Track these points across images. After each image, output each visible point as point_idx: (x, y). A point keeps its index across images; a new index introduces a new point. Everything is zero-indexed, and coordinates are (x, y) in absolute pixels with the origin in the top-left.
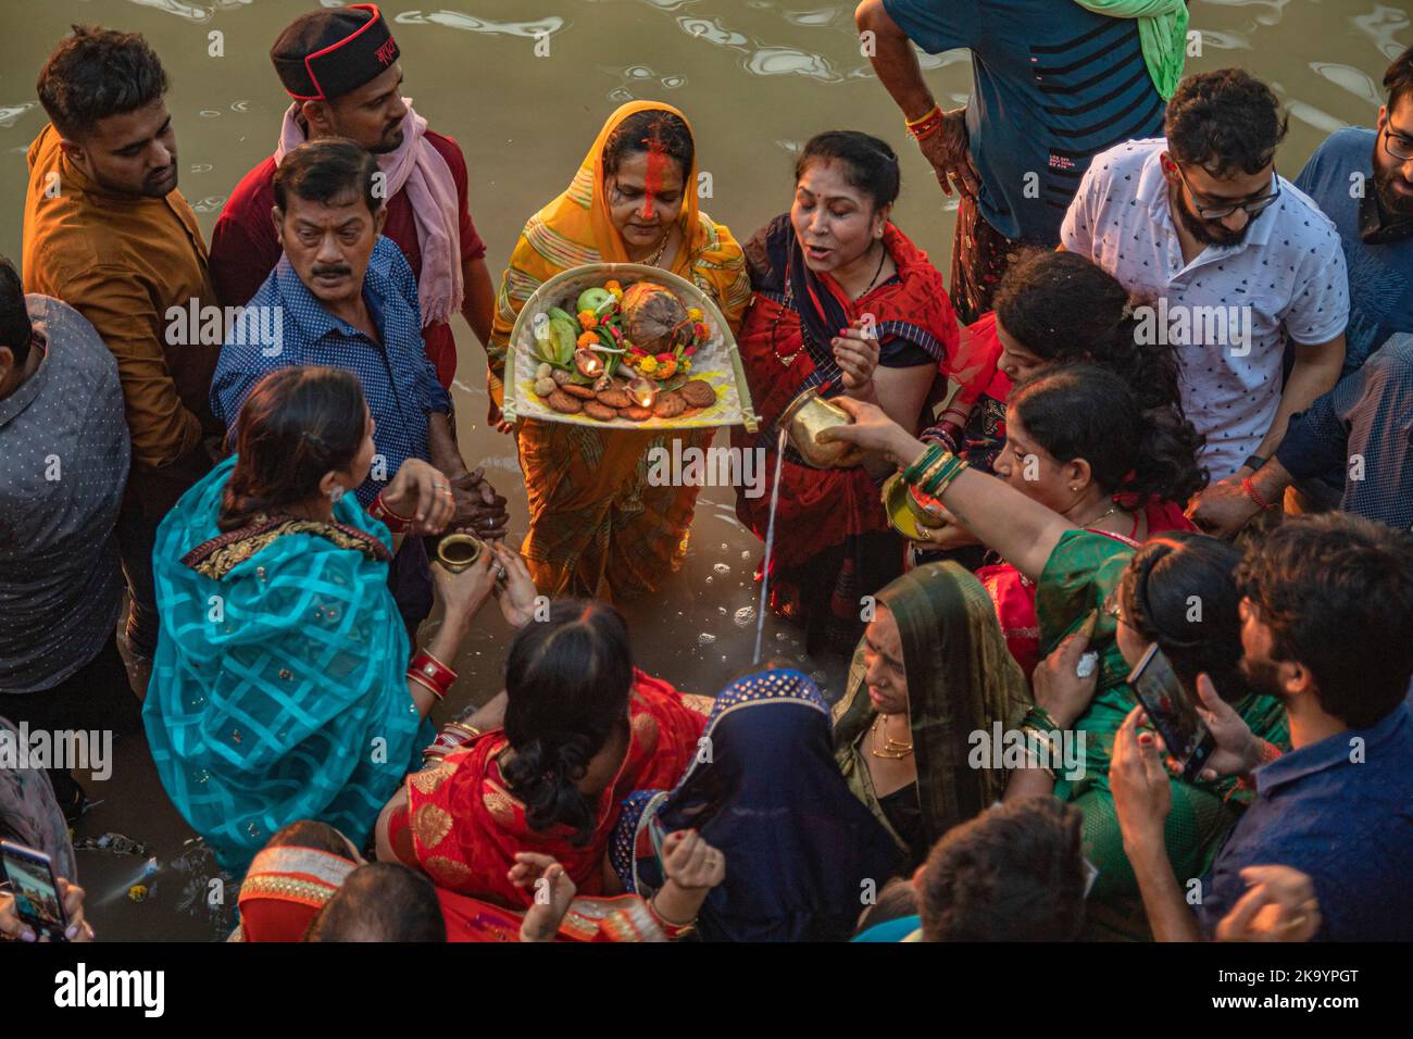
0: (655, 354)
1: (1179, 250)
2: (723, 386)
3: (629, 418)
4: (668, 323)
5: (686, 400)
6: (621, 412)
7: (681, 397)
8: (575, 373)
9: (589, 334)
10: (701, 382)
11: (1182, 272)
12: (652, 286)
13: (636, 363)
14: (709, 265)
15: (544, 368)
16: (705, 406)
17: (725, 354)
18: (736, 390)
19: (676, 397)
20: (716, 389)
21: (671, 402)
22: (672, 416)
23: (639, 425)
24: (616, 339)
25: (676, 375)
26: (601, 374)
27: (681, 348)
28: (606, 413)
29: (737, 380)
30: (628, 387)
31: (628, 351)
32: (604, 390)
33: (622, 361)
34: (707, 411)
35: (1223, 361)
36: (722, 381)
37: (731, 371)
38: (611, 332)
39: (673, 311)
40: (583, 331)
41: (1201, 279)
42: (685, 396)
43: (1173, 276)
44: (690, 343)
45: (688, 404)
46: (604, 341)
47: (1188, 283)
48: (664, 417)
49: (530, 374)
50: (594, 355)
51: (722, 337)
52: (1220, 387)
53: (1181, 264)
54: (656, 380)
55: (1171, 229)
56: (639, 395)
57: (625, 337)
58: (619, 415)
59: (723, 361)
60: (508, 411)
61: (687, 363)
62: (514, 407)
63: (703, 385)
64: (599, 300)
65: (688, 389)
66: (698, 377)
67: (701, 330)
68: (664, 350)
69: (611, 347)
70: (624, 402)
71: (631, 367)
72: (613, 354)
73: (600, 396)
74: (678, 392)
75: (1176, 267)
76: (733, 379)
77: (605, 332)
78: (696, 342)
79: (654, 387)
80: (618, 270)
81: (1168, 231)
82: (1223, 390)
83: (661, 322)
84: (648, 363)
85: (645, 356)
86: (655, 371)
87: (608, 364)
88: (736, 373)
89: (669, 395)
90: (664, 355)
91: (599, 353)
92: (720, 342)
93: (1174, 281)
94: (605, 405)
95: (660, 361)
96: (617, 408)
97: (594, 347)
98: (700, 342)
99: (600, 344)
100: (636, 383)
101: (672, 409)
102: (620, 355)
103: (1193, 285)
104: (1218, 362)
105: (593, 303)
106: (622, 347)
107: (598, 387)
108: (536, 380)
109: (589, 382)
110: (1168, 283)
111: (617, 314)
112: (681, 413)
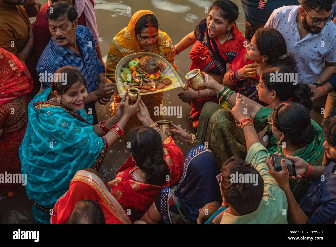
0: (153, 74)
1: (299, 36)
2: (172, 78)
3: (151, 91)
4: (155, 65)
5: (164, 84)
6: (149, 90)
7: (163, 83)
8: (134, 82)
9: (135, 72)
10: (166, 78)
11: (300, 42)
12: (147, 57)
13: (149, 77)
14: (163, 48)
15: (125, 83)
16: (170, 84)
17: (170, 70)
18: (176, 78)
19: (161, 83)
20: (171, 79)
21: (161, 85)
22: (162, 88)
23: (155, 92)
24: (142, 72)
25: (160, 78)
26: (141, 82)
27: (159, 71)
28: (145, 91)
29: (176, 76)
30: (149, 83)
31: (146, 74)
32: (143, 85)
33: (145, 78)
34: (171, 85)
35: (309, 67)
36: (172, 77)
37: (173, 74)
38: (140, 70)
39: (155, 62)
40: (133, 72)
41: (305, 44)
42: (164, 83)
43: (297, 43)
44: (161, 70)
45: (165, 84)
46: (139, 73)
47: (301, 45)
48: (160, 89)
49: (122, 85)
50: (137, 77)
51: (168, 66)
52: (307, 73)
53: (299, 40)
54: (155, 80)
55: (297, 30)
56: (152, 85)
57: (144, 71)
58: (149, 91)
59: (170, 72)
60: (121, 95)
61: (162, 74)
62: (122, 94)
63: (167, 79)
64: (134, 63)
65: (164, 81)
66: (165, 78)
67: (163, 66)
68: (155, 73)
69: (141, 74)
70: (149, 87)
71: (147, 78)
72: (142, 76)
73: (142, 87)
74: (162, 82)
75: (298, 41)
76: (175, 76)
77: (139, 71)
78: (162, 69)
79: (155, 82)
80: (137, 55)
81: (296, 30)
82: (308, 74)
83: (153, 65)
84: (152, 76)
85: (151, 75)
86: (154, 78)
87: (142, 79)
88: (175, 74)
89: (160, 84)
90: (155, 74)
91: (138, 76)
92: (168, 67)
93: (297, 44)
94: (144, 89)
95: (155, 75)
96: (148, 89)
97: (137, 75)
98: (163, 68)
99: (138, 74)
100: (150, 82)
101: (162, 87)
102: (144, 76)
103: (303, 46)
104: (308, 66)
105: (133, 64)
106: (144, 73)
107: (141, 85)
108: (124, 87)
109: (138, 84)
110: (296, 45)
111: (140, 66)
112: (164, 87)
